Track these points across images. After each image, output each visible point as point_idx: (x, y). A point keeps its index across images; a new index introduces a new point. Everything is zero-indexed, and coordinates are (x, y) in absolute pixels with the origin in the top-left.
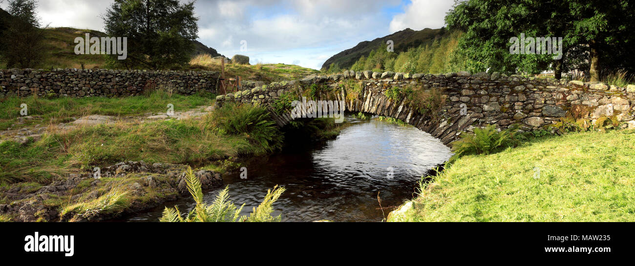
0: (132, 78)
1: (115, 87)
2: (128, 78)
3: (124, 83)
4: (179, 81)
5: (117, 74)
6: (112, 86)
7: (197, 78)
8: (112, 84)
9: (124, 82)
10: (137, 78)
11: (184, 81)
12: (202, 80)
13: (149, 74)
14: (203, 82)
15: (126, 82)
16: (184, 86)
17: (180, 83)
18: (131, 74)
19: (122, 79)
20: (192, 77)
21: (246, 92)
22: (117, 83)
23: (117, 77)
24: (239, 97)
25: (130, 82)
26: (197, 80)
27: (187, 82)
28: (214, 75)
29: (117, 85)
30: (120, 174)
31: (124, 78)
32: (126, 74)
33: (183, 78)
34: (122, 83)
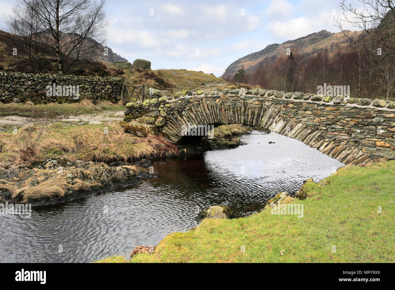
0: (43, 82)
1: (27, 90)
2: (40, 82)
3: (36, 87)
4: (87, 86)
5: (29, 78)
6: (25, 89)
7: (103, 84)
8: (25, 87)
9: (36, 85)
10: (48, 82)
11: (91, 86)
12: (108, 86)
13: (59, 79)
14: (109, 88)
15: (38, 85)
16: (91, 91)
17: (87, 88)
18: (42, 78)
19: (34, 83)
20: (99, 83)
21: (154, 101)
22: (29, 86)
23: (29, 80)
24: (148, 105)
25: (41, 86)
26: (104, 85)
27: (94, 88)
28: (120, 81)
29: (29, 88)
30: (50, 167)
31: (36, 82)
32: (38, 78)
33: (91, 83)
34: (34, 87)
